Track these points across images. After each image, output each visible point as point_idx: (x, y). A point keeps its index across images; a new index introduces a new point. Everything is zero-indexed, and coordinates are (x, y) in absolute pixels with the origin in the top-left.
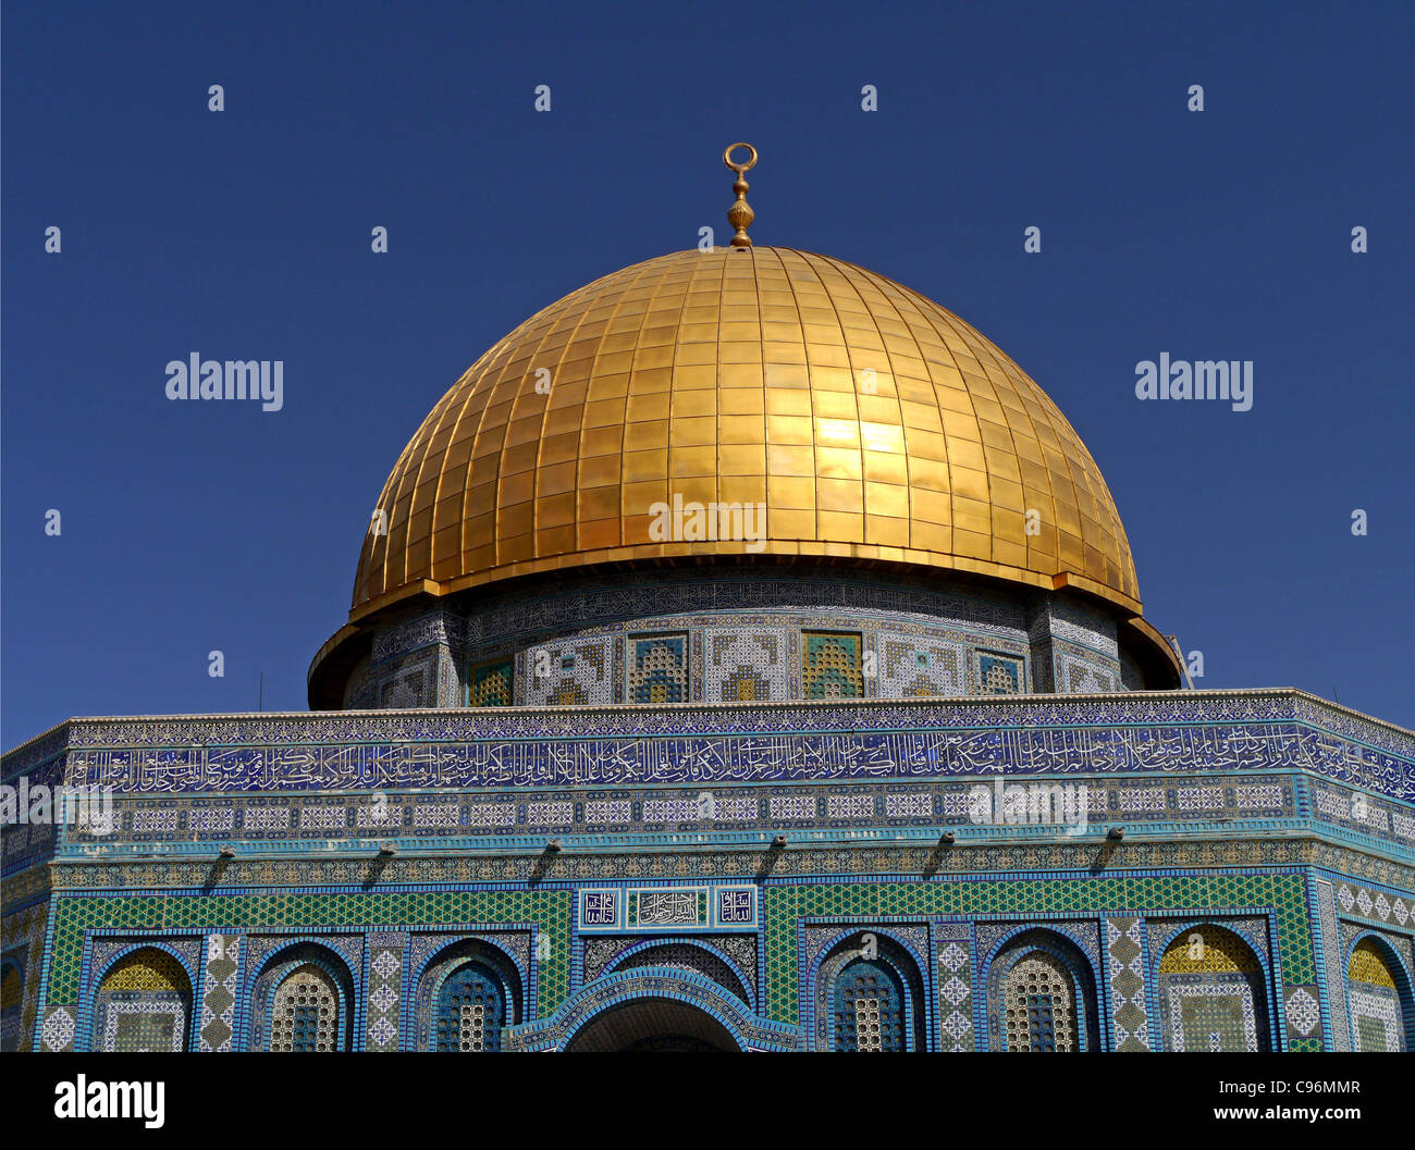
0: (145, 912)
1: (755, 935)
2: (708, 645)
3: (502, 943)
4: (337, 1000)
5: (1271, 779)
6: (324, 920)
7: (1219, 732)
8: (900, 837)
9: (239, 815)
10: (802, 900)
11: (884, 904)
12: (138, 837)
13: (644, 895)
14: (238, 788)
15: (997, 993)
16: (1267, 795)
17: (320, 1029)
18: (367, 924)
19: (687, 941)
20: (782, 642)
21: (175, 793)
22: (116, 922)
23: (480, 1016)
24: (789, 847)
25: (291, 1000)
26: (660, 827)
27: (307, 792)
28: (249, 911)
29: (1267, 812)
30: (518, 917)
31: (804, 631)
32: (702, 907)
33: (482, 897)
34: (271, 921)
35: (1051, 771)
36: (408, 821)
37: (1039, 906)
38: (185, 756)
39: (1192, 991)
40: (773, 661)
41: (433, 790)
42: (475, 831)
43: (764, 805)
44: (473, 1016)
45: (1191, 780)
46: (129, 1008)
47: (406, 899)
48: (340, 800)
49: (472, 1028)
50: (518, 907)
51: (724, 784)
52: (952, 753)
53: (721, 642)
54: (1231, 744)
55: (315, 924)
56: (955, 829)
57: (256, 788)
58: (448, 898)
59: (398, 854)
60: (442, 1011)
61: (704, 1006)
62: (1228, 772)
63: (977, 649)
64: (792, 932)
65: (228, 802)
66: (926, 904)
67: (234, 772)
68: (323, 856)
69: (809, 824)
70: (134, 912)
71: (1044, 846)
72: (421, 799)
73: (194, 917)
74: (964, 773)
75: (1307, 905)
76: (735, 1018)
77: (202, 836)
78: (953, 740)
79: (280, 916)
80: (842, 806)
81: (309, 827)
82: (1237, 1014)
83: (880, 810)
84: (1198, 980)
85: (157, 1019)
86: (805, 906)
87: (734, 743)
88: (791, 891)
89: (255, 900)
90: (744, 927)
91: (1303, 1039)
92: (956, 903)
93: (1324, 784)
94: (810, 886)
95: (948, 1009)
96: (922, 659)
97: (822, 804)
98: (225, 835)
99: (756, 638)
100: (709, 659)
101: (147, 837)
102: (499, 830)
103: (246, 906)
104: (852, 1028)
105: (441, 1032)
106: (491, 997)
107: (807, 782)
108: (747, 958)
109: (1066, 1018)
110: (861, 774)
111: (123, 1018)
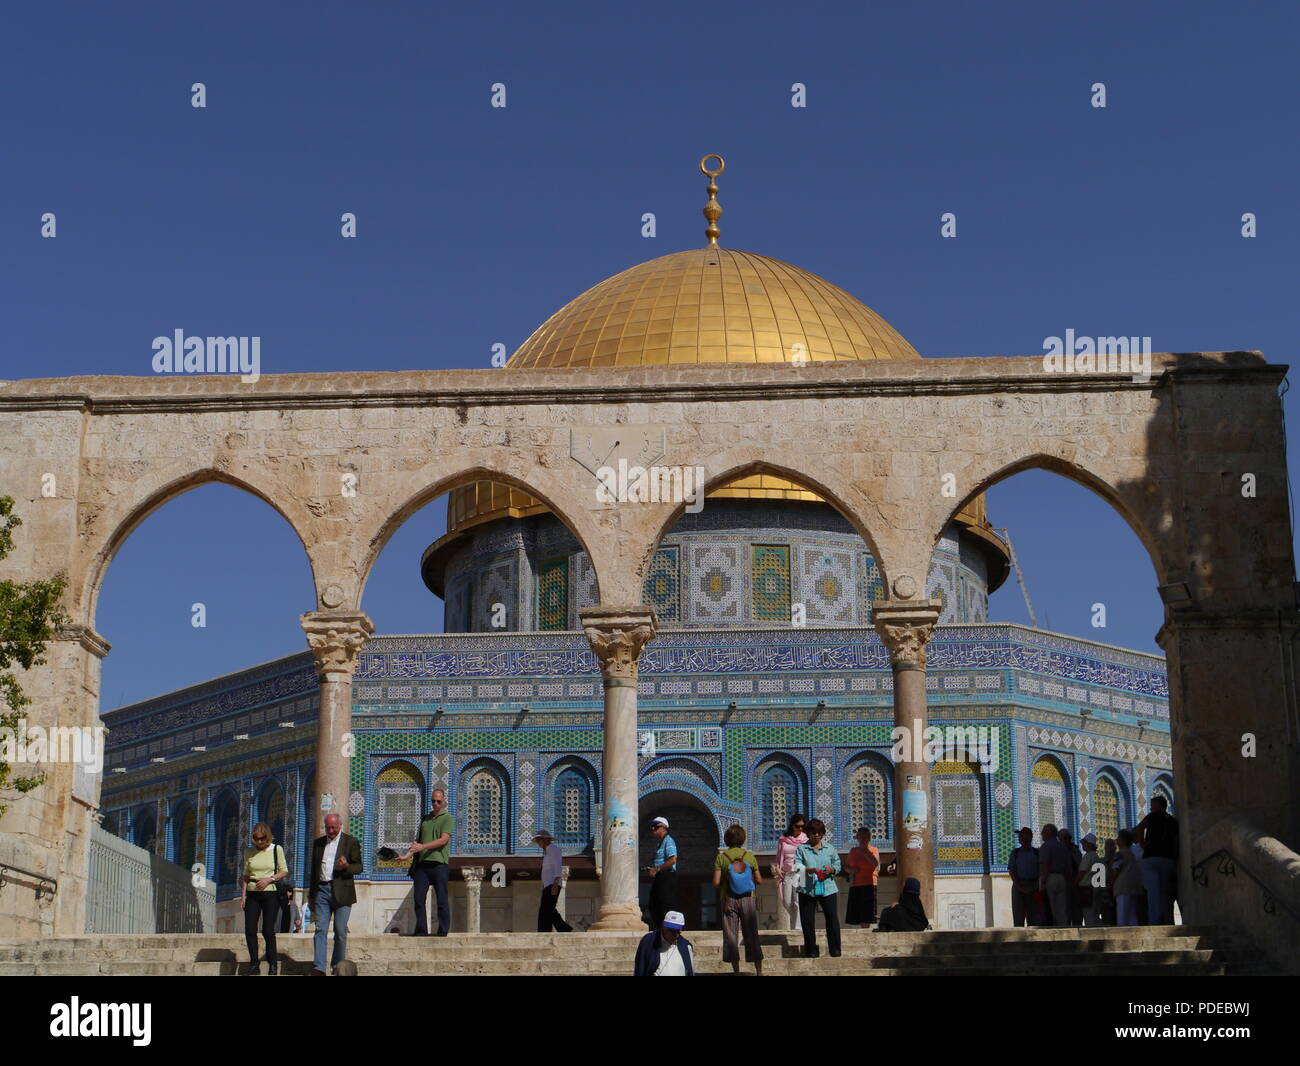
0: (397, 741)
1: (720, 754)
2: (692, 554)
3: (588, 757)
4: (501, 787)
5: (995, 672)
6: (493, 746)
7: (969, 647)
8: (797, 703)
9: (445, 690)
10: (745, 736)
11: (788, 738)
12: (392, 702)
13: (662, 732)
14: (443, 675)
15: (846, 783)
16: (992, 681)
17: (493, 802)
18: (516, 748)
19: (685, 757)
20: (739, 553)
21: (409, 678)
22: (383, 747)
23: (577, 795)
24: (738, 708)
25: (476, 787)
26: (669, 696)
27: (481, 677)
28: (453, 741)
29: (991, 690)
30: (595, 744)
31: (753, 545)
32: (692, 739)
33: (577, 734)
34: (465, 746)
35: (878, 667)
36: (536, 693)
37: (869, 739)
38: (413, 658)
39: (948, 783)
40: (733, 564)
41: (548, 677)
42: (572, 698)
43: (725, 685)
44: (572, 795)
45: (952, 673)
46: (391, 791)
47: (536, 734)
48: (499, 682)
49: (573, 801)
50: (595, 739)
51: (703, 674)
52: (826, 657)
53: (701, 552)
54: (974, 653)
55: (488, 748)
56: (825, 699)
57: (453, 675)
58: (559, 734)
59: (531, 711)
60: (556, 792)
61: (695, 793)
62: (972, 668)
63: (864, 553)
64: (740, 752)
65: (438, 683)
66: (810, 738)
67: (440, 666)
68: (491, 712)
69: (748, 695)
70: (392, 741)
71: (872, 708)
72: (543, 681)
73: (424, 744)
74: (831, 668)
75: (1010, 739)
76: (710, 799)
77: (425, 701)
78: (826, 650)
79: (470, 743)
80: (766, 686)
81: (482, 696)
82: (971, 796)
83: (786, 688)
84: (951, 777)
85: (407, 797)
86: (746, 738)
87: (709, 652)
88: (740, 731)
89: (456, 735)
90: (714, 750)
91: (1003, 808)
92: (826, 737)
93: (1024, 674)
94: (749, 728)
95: (820, 792)
96: (828, 561)
97: (755, 685)
98: (438, 701)
99: (722, 550)
100: (693, 563)
101: (395, 701)
102: (584, 698)
103: (452, 738)
104: (771, 801)
105: (556, 803)
106: (582, 785)
107: (747, 673)
108: (716, 765)
109: (882, 797)
110: (777, 668)
111: (389, 797)
